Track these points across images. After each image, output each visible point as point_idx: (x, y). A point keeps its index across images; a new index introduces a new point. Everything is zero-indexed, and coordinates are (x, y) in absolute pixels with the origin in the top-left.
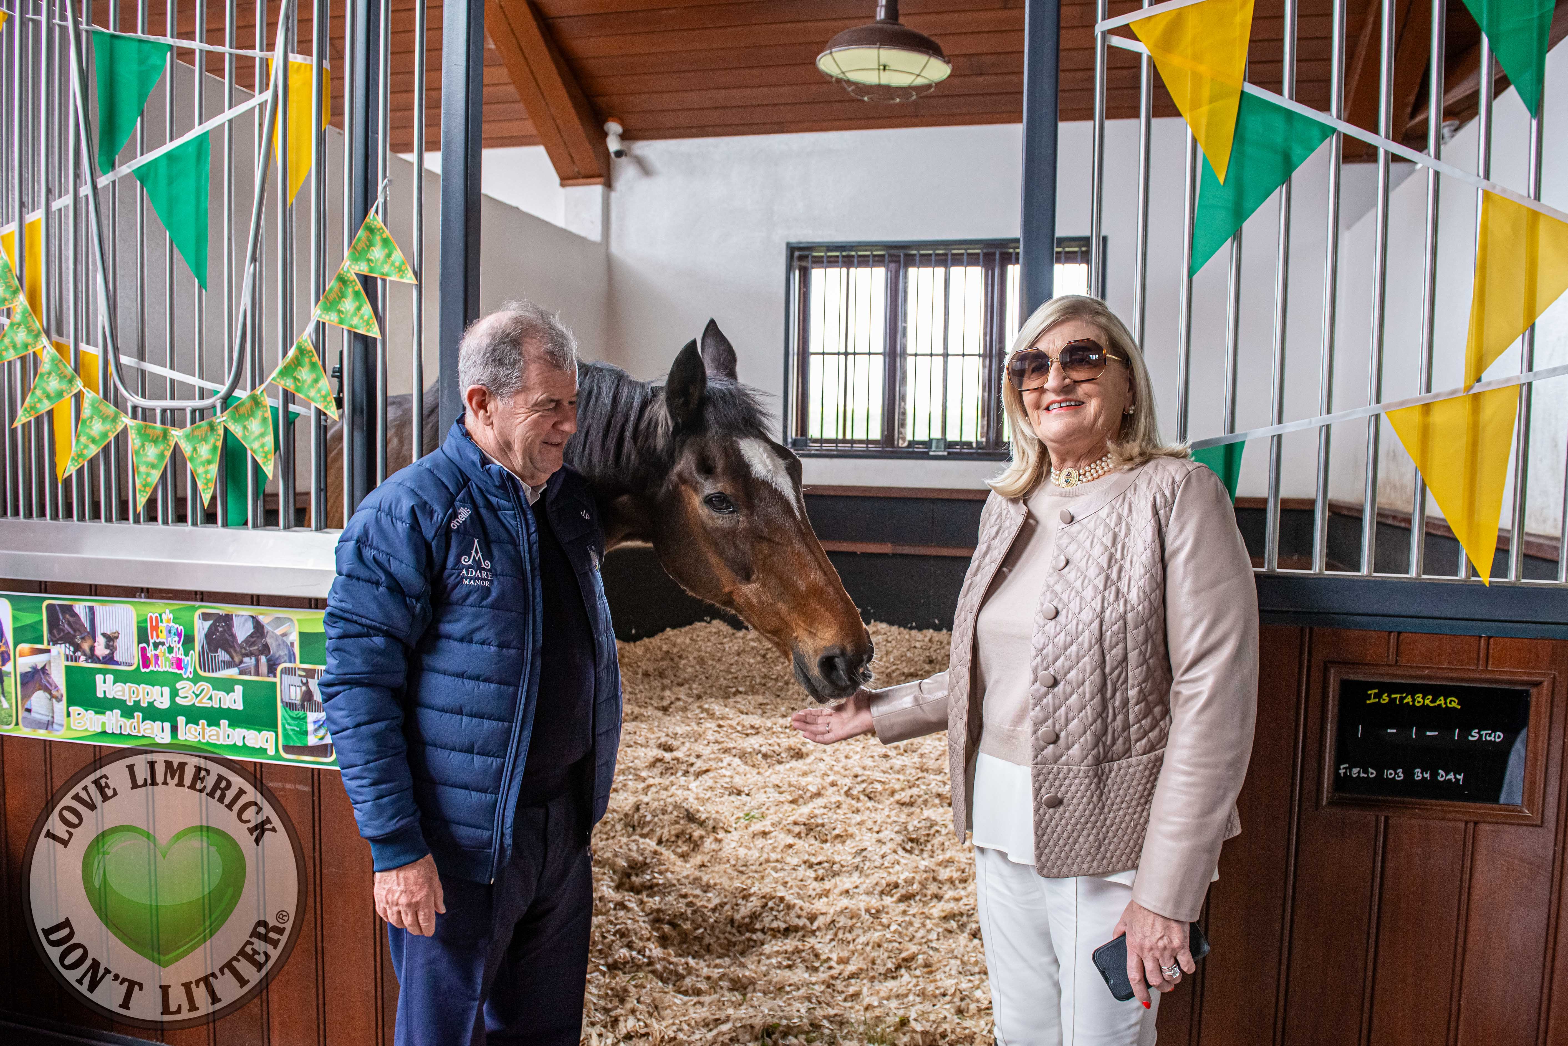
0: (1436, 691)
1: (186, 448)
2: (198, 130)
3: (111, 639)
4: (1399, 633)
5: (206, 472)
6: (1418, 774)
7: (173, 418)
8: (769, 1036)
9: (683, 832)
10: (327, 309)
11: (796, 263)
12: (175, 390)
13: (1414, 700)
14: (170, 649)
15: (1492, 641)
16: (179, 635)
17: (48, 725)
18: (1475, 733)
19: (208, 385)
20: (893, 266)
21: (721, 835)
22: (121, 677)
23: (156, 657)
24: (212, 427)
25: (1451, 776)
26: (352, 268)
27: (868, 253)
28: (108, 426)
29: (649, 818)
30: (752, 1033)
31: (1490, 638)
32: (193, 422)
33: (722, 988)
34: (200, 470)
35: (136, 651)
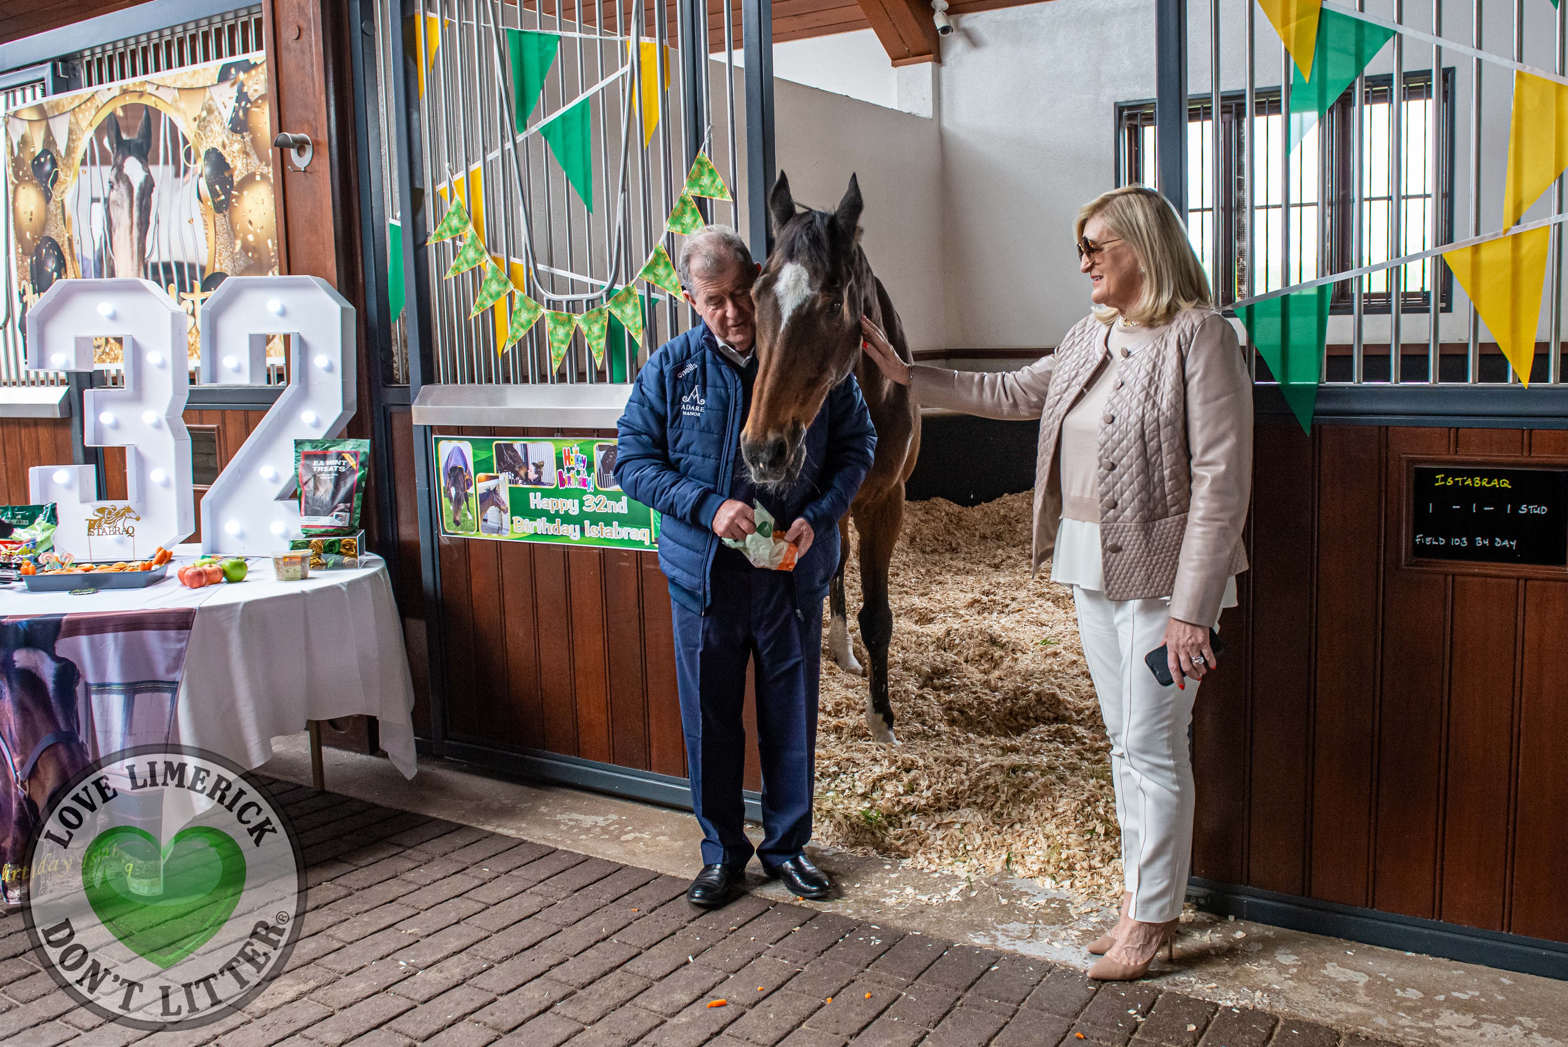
0: (1491, 475)
1: (584, 328)
2: (581, 97)
3: (538, 467)
4: (1458, 429)
5: (598, 345)
6: (1479, 542)
7: (573, 307)
9: (986, 653)
10: (674, 223)
11: (1125, 123)
12: (574, 287)
13: (1473, 482)
14: (578, 472)
15: (1533, 432)
16: (584, 462)
17: (499, 530)
18: (1524, 507)
19: (597, 282)
21: (1019, 654)
22: (546, 494)
23: (569, 478)
24: (600, 312)
25: (1506, 543)
26: (689, 192)
27: (1199, 106)
28: (531, 315)
29: (957, 642)
31: (1531, 430)
32: (588, 309)
34: (594, 343)
35: (555, 475)
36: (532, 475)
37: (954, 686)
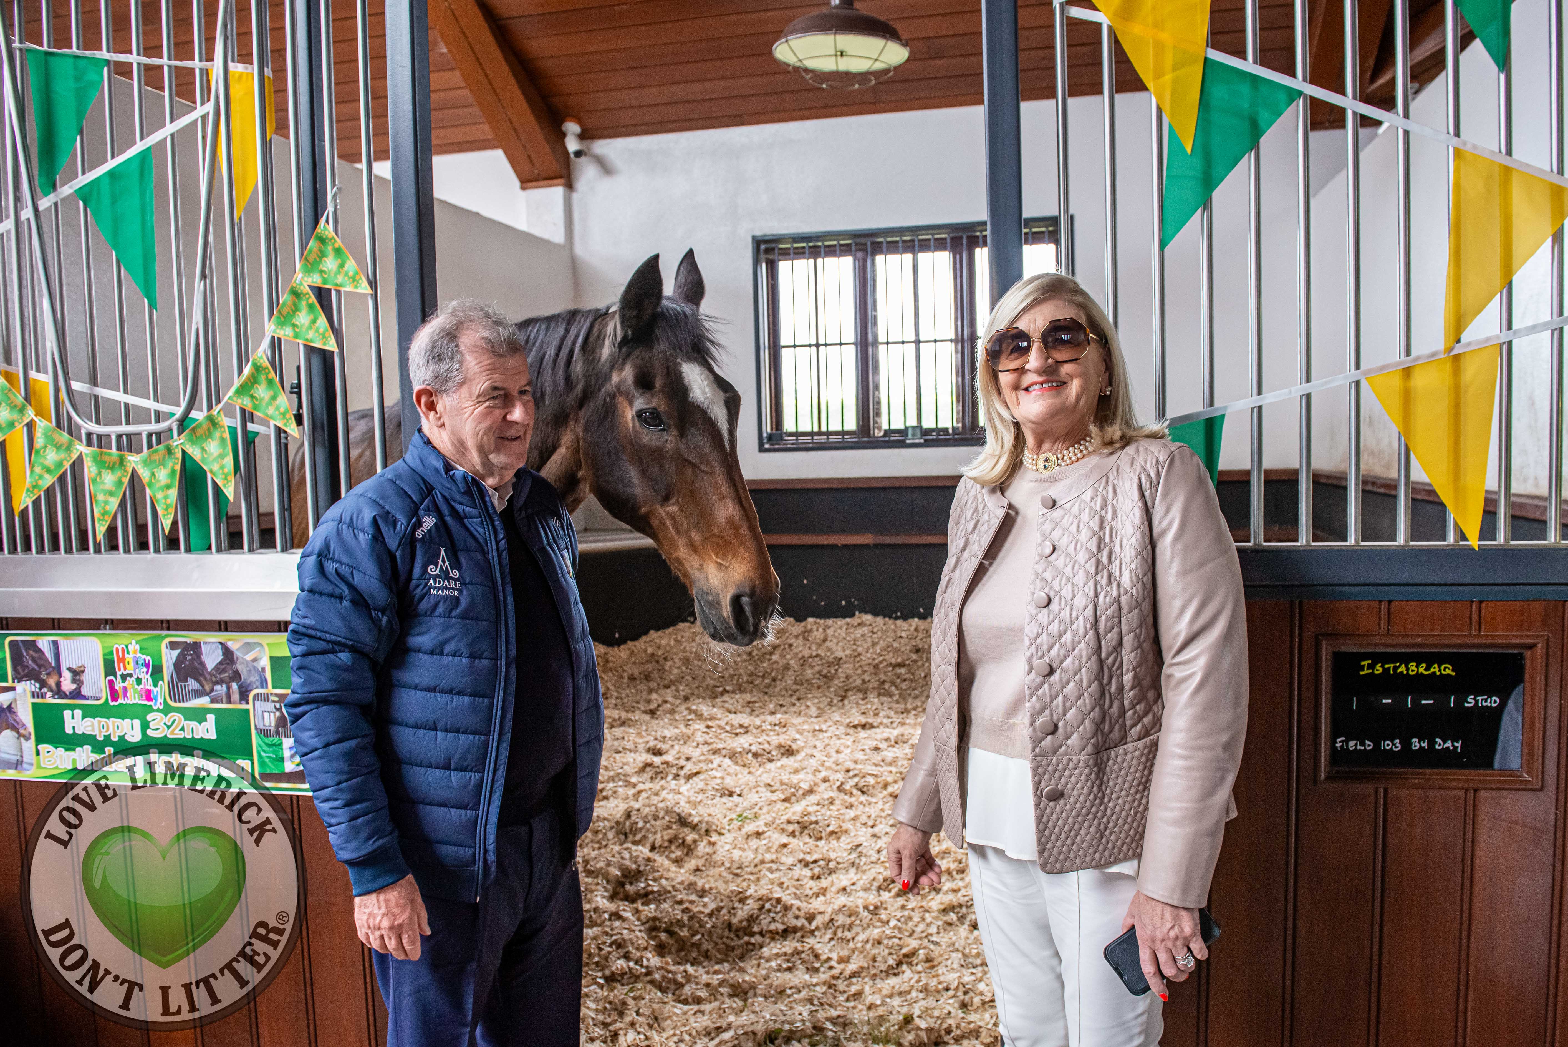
0: (1430, 659)
1: (144, 474)
2: (139, 147)
3: (77, 673)
4: (1390, 602)
5: (166, 497)
6: (1416, 744)
7: (129, 443)
8: (772, 1042)
9: (676, 837)
10: (281, 324)
11: (763, 256)
12: (130, 414)
13: (1407, 669)
14: (139, 681)
15: (1483, 605)
16: (147, 666)
17: (18, 765)
18: (1470, 699)
19: (164, 408)
20: (860, 255)
21: (714, 838)
22: (89, 712)
23: (125, 689)
24: (169, 451)
25: (1449, 744)
26: (304, 280)
27: (835, 243)
28: (62, 455)
29: (640, 824)
30: (754, 1039)
31: (1481, 602)
32: (150, 446)
33: (722, 994)
34: (160, 496)
35: (103, 684)
36: (68, 685)
37: (652, 892)
